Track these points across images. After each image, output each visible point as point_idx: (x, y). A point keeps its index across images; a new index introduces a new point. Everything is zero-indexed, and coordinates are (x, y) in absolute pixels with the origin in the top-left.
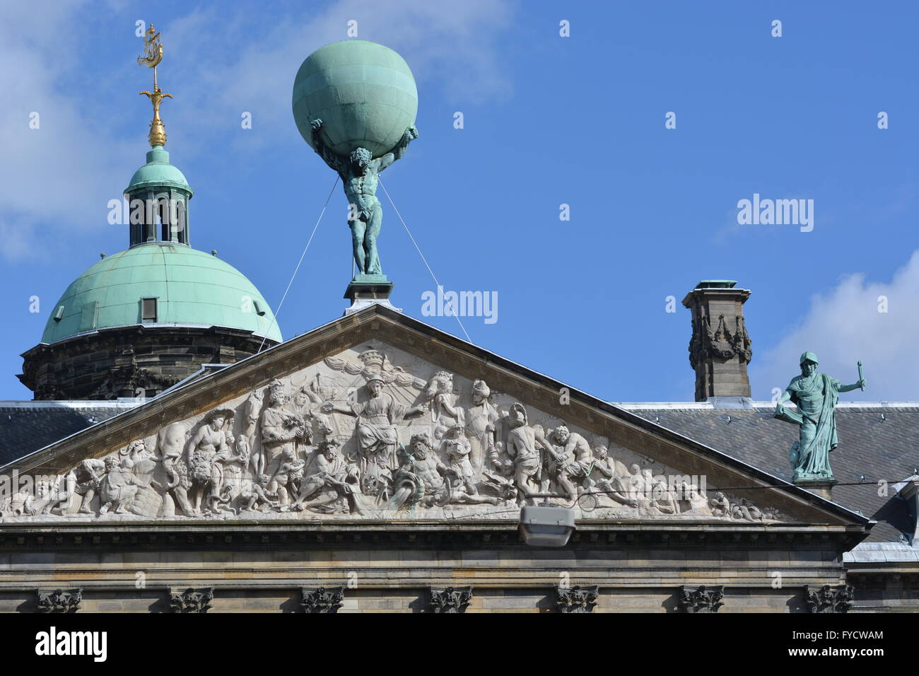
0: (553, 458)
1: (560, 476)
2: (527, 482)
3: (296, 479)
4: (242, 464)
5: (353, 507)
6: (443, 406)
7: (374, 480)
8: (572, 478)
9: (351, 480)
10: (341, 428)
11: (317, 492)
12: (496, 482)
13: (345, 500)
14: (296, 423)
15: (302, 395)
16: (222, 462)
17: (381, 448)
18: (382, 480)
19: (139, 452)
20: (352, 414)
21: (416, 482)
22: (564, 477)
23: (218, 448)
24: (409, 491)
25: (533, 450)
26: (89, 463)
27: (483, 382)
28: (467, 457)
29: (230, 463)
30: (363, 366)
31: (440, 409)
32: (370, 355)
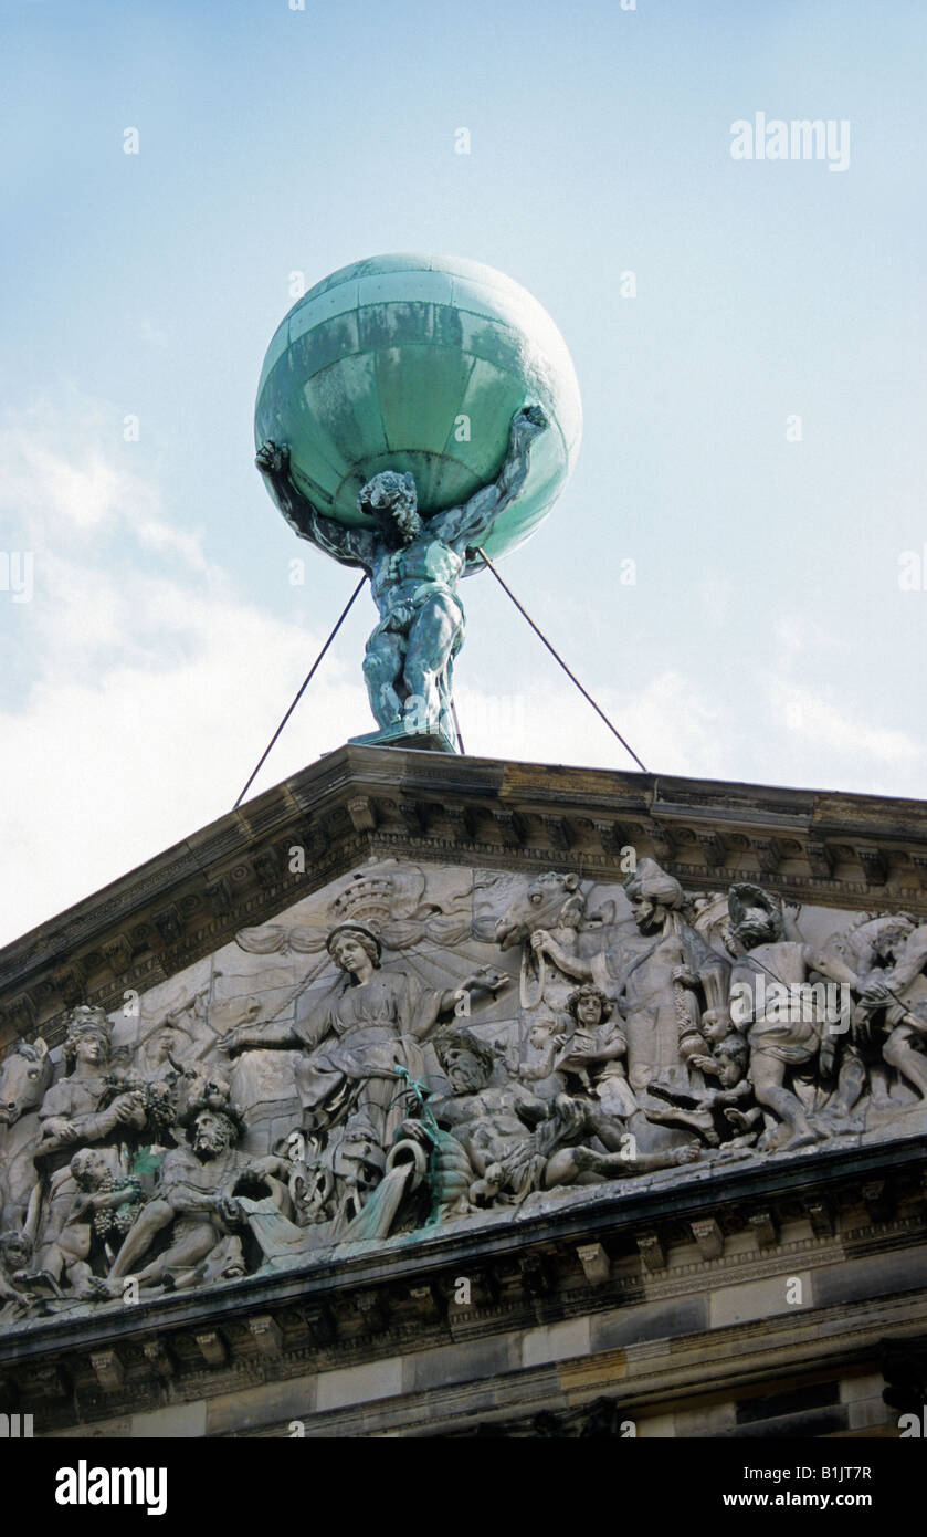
1: (887, 1046)
2: (787, 1083)
3: (114, 1229)
5: (253, 1253)
6: (548, 957)
7: (319, 1176)
10: (262, 1086)
11: (162, 1238)
12: (691, 1104)
13: (233, 1244)
15: (167, 1032)
17: (353, 1094)
18: (342, 1170)
20: (294, 1043)
22: (898, 1046)
24: (405, 1170)
31: (543, 967)
32: (356, 893)
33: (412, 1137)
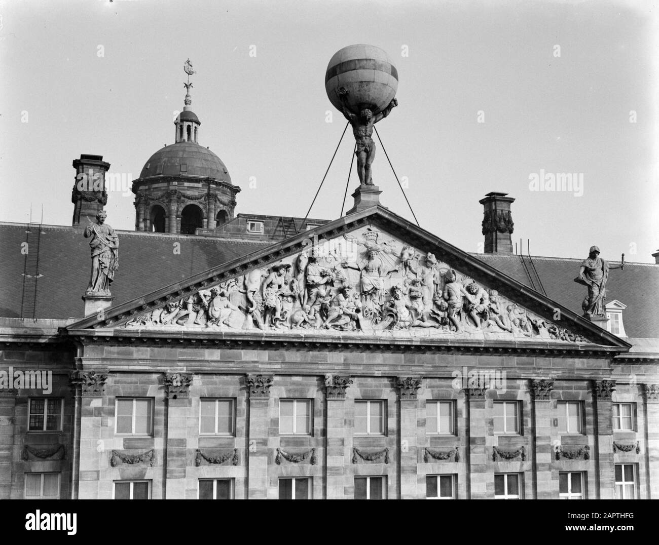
0: (470, 303)
1: (472, 312)
4: (294, 297)
5: (358, 326)
6: (409, 267)
7: (371, 312)
8: (478, 314)
9: (358, 311)
10: (351, 278)
11: (339, 317)
12: (438, 315)
13: (355, 323)
14: (328, 274)
16: (282, 295)
17: (375, 292)
18: (376, 311)
19: (232, 286)
20: (359, 269)
21: (396, 315)
22: (474, 313)
23: (280, 287)
24: (391, 320)
25: (459, 297)
26: (202, 293)
27: (433, 255)
28: (421, 299)
29: (287, 297)
30: (365, 240)
31: (408, 268)
32: (370, 234)
33: (393, 312)
